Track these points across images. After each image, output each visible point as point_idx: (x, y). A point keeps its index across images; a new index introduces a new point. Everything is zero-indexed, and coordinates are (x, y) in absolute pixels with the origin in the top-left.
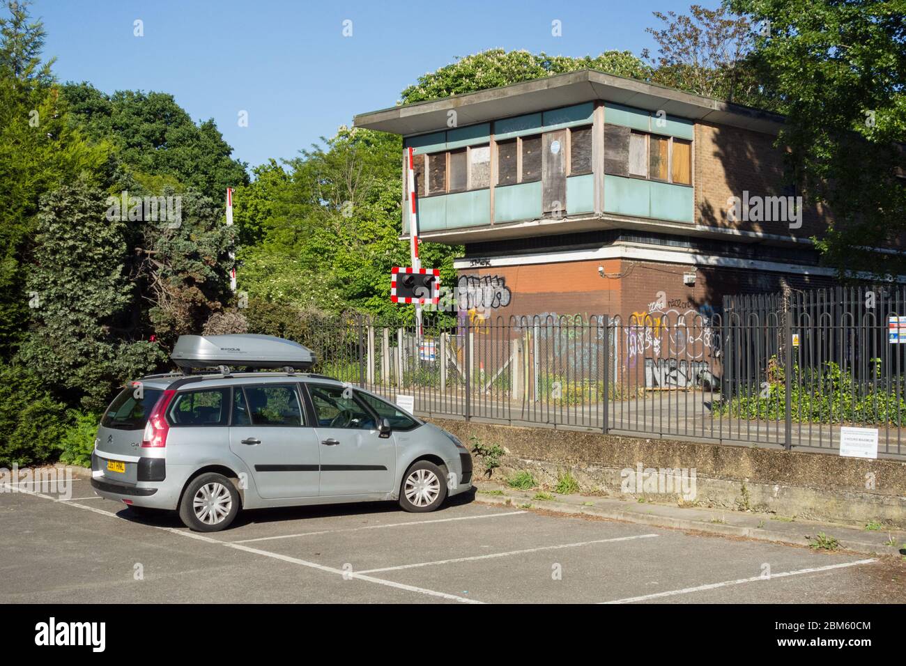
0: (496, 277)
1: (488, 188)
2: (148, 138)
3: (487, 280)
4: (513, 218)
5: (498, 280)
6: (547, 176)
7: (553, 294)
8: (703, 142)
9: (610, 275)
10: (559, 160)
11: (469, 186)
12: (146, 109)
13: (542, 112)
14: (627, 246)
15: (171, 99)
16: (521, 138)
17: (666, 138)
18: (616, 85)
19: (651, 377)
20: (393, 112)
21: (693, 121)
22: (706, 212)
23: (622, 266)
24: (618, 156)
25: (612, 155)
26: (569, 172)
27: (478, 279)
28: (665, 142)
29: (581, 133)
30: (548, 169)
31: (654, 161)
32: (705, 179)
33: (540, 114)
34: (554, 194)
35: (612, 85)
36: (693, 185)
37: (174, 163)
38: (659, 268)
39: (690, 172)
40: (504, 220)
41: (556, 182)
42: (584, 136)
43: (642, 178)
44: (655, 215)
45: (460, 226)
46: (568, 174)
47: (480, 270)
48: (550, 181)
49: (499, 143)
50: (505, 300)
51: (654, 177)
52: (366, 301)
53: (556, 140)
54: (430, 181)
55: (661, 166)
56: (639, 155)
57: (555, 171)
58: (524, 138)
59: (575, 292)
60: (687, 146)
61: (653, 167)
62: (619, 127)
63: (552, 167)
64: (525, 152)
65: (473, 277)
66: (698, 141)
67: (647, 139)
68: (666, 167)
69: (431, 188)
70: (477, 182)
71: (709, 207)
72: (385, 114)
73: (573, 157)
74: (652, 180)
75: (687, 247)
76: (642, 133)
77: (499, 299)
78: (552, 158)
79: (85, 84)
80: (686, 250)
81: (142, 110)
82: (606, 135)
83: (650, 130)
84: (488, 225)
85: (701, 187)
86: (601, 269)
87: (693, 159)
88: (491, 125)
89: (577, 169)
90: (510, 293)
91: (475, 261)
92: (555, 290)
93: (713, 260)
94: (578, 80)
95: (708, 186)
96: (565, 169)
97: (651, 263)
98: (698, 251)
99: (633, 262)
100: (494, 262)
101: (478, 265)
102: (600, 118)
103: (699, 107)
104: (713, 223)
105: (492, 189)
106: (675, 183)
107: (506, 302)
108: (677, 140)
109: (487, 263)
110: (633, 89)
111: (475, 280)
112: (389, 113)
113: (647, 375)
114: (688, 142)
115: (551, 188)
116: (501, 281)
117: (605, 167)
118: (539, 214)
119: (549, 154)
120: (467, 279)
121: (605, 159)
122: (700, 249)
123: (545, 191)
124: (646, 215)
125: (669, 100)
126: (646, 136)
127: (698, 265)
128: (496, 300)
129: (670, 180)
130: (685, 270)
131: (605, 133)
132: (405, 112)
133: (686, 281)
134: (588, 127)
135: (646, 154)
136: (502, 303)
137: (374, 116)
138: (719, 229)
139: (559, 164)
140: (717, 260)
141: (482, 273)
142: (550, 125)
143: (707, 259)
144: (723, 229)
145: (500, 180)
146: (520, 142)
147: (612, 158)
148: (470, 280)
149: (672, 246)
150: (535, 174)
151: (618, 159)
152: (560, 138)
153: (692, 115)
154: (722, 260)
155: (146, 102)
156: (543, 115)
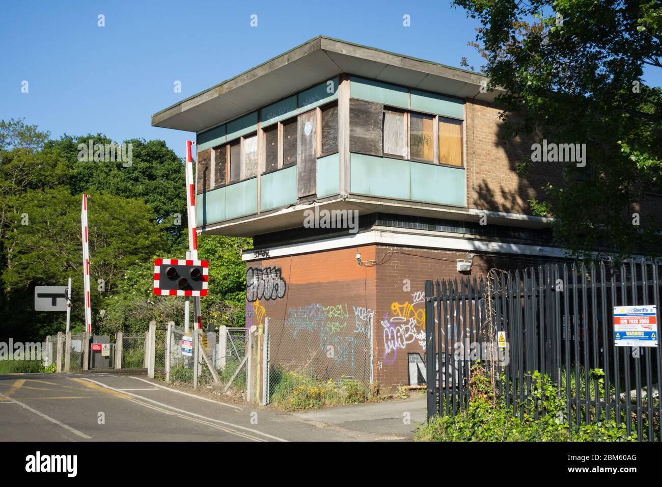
0: (275, 268)
1: (256, 177)
2: (143, 173)
3: (268, 270)
4: (275, 206)
5: (276, 271)
6: (302, 160)
7: (319, 285)
8: (476, 122)
9: (366, 262)
10: (311, 141)
11: (243, 177)
12: (143, 152)
13: (297, 94)
14: (382, 231)
15: (163, 145)
16: (281, 122)
17: (431, 116)
18: (357, 55)
19: (416, 374)
20: (177, 108)
21: (462, 100)
22: (484, 195)
23: (378, 253)
24: (367, 133)
25: (360, 132)
26: (319, 154)
27: (261, 271)
28: (430, 121)
29: (331, 111)
30: (302, 152)
31: (416, 142)
32: (480, 161)
33: (296, 96)
34: (306, 178)
35: (353, 54)
36: (465, 166)
37: (160, 190)
38: (424, 255)
39: (462, 153)
40: (268, 208)
41: (308, 165)
42: (333, 114)
43: (400, 158)
44: (417, 197)
45: (235, 216)
46: (318, 156)
47: (263, 262)
48: (304, 164)
49: (265, 130)
50: (281, 292)
51: (416, 157)
52: (238, 294)
53: (309, 121)
54: (216, 175)
55: (425, 146)
56: (396, 134)
57: (307, 154)
58: (283, 122)
59: (337, 282)
60: (457, 127)
61: (415, 148)
62: (369, 103)
63: (305, 149)
64: (285, 137)
65: (257, 269)
66: (469, 121)
67: (406, 117)
68: (431, 148)
69: (216, 181)
70: (249, 172)
71: (488, 190)
72: (171, 111)
73: (323, 137)
74: (412, 160)
75: (461, 232)
76: (401, 111)
77: (277, 290)
78: (305, 139)
79: (99, 135)
80: (461, 235)
81: (141, 154)
82: (351, 110)
83: (409, 108)
84: (255, 215)
85: (474, 169)
86: (358, 256)
87: (465, 140)
88: (259, 113)
89: (327, 150)
90: (285, 284)
91: (258, 252)
92: (321, 281)
93: (494, 246)
94: (312, 50)
95: (483, 168)
96: (315, 150)
97: (414, 250)
98: (478, 237)
99: (391, 248)
100: (273, 253)
101: (261, 257)
102: (346, 92)
103: (466, 83)
104: (493, 206)
105: (259, 177)
106: (441, 165)
107: (282, 293)
108: (444, 119)
109: (267, 254)
110: (379, 60)
111: (259, 272)
112: (174, 109)
113: (411, 372)
114: (459, 122)
115: (305, 172)
116: (278, 271)
117: (351, 145)
118: (295, 200)
119: (303, 135)
120: (253, 270)
121: (351, 137)
122: (480, 235)
123: (300, 174)
124: (406, 197)
125: (428, 75)
126: (405, 114)
127: (477, 252)
128: (274, 291)
129: (436, 161)
130: (459, 257)
131: (351, 109)
132: (185, 106)
133: (459, 269)
134: (335, 104)
135: (405, 133)
136: (279, 295)
137: (164, 114)
138: (501, 214)
139: (311, 147)
140: (500, 246)
141: (265, 264)
142: (303, 106)
143: (487, 245)
144: (505, 214)
145: (267, 168)
146: (281, 128)
147: (361, 135)
148: (255, 272)
149: (441, 231)
150: (293, 160)
151: (367, 137)
152: (312, 118)
153: (462, 93)
154: (505, 245)
155: (144, 147)
156: (297, 97)
